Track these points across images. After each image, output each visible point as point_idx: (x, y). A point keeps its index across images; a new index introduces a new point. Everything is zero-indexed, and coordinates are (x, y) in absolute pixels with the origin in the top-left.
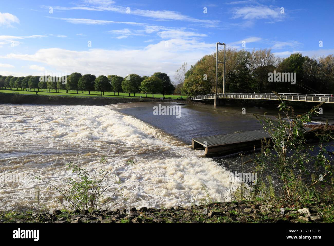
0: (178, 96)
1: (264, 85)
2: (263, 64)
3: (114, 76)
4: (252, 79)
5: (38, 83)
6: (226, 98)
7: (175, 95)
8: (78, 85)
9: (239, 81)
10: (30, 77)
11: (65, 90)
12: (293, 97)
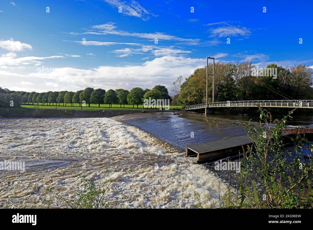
0: (175, 106)
1: (246, 93)
2: (246, 75)
3: (121, 90)
4: (236, 89)
5: (56, 98)
6: (215, 107)
7: (172, 105)
8: (90, 99)
9: (226, 90)
10: (50, 93)
11: (79, 104)
12: (272, 103)
